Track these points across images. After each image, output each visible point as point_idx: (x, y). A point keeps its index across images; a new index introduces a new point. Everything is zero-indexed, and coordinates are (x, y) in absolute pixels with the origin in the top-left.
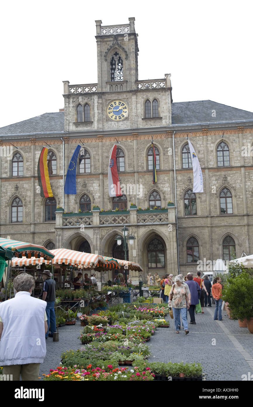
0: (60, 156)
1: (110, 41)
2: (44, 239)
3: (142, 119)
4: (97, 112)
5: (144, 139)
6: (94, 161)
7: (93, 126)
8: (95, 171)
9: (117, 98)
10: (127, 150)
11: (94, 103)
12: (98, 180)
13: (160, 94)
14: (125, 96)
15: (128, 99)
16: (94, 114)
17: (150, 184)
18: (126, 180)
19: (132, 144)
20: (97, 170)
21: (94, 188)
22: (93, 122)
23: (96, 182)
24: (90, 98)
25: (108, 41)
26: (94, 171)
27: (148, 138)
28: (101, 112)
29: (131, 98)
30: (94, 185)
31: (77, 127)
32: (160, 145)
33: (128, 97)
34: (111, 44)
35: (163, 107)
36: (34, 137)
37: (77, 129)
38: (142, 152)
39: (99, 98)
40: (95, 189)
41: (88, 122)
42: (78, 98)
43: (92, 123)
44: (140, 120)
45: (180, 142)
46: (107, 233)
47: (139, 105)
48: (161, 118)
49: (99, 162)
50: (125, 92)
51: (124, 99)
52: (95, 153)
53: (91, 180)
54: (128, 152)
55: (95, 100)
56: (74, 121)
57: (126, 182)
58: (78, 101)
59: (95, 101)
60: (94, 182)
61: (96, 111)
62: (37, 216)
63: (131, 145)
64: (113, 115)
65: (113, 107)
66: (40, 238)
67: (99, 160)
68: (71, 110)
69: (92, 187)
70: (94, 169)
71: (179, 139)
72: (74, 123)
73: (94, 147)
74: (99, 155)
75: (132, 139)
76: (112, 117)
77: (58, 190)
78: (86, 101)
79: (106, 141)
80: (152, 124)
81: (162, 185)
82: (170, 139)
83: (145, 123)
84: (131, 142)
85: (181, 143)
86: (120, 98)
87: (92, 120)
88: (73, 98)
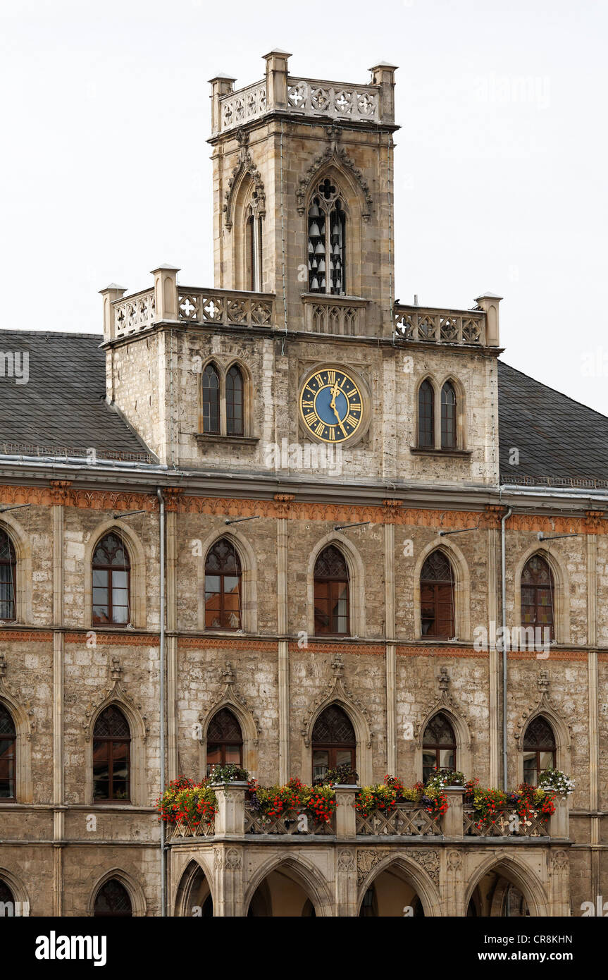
0: (148, 558)
1: (316, 138)
2: (94, 867)
3: (413, 451)
4: (272, 402)
5: (416, 523)
6: (258, 589)
7: (257, 455)
8: (261, 624)
9: (334, 360)
10: (363, 557)
11: (260, 366)
12: (272, 662)
13: (465, 366)
14: (360, 356)
15: (367, 367)
16: (261, 411)
17: (431, 690)
18: (358, 670)
19: (379, 538)
20: (270, 624)
21: (258, 691)
22: (257, 440)
23: (264, 666)
24: (248, 349)
25: (308, 137)
26: (258, 627)
27: (429, 524)
28: (286, 408)
29: (378, 367)
30: (260, 677)
31: (205, 452)
32: (462, 550)
33: (370, 360)
34: (320, 149)
35: (474, 416)
36: (73, 478)
37: (204, 459)
38: (409, 573)
39: (277, 351)
40: (262, 694)
41: (242, 441)
42: (209, 342)
43: (254, 442)
44: (405, 451)
45: (519, 549)
46: (374, 864)
47: (403, 397)
48: (466, 456)
49: (275, 592)
50: (362, 341)
51: (355, 365)
52: (262, 557)
53: (251, 659)
54: (367, 566)
55: (266, 356)
56: (196, 430)
57: (357, 674)
58: (210, 351)
59: (265, 363)
60: (260, 666)
61: (268, 399)
62: (74, 781)
63: (376, 543)
64: (318, 422)
65: (316, 388)
66: (80, 863)
67: (274, 585)
68: (184, 382)
69: (253, 684)
70: (258, 620)
71: (517, 535)
72: (196, 436)
73: (261, 537)
74: (274, 565)
75: (379, 519)
76: (313, 428)
77: (143, 687)
78: (234, 355)
79: (298, 518)
80: (442, 472)
81: (464, 696)
82: (492, 534)
83: (418, 468)
84: (375, 530)
85: (522, 553)
86: (345, 361)
87: (256, 434)
88: (193, 339)
